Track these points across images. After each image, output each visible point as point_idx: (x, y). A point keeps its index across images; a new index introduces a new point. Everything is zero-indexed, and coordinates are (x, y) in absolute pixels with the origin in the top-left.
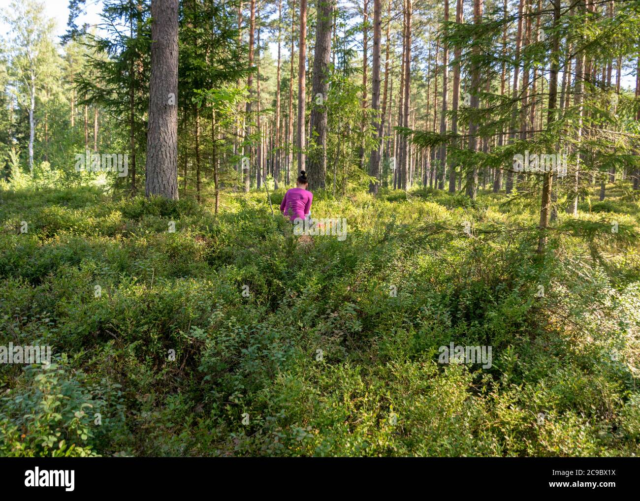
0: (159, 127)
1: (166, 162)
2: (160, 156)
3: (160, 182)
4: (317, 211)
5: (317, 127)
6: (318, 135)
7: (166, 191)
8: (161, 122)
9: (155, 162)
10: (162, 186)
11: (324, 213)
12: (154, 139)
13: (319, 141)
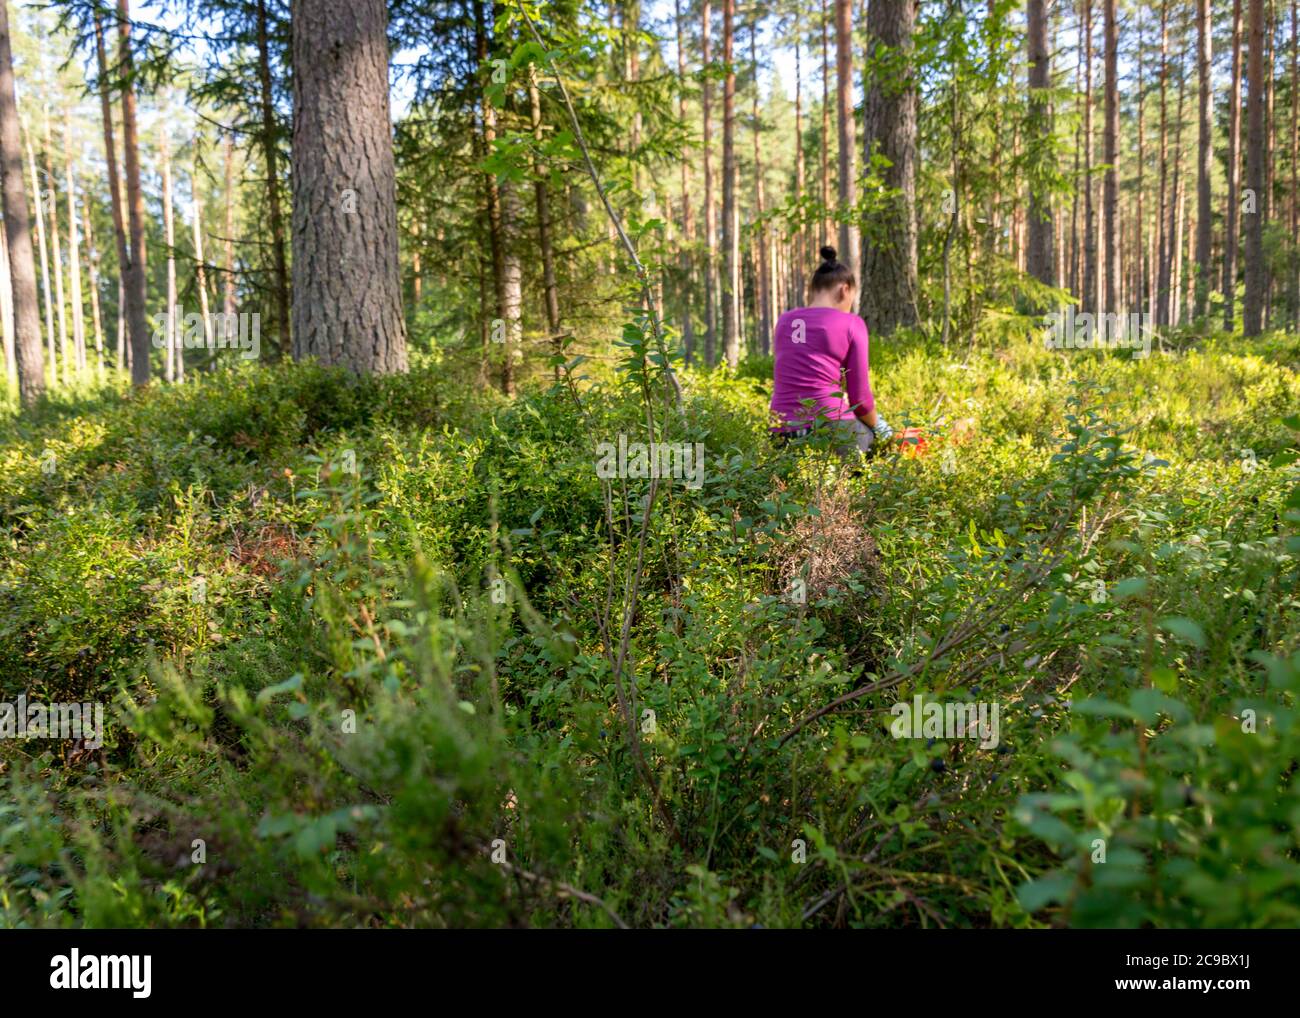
0: (320, 126)
1: (349, 244)
2: (328, 226)
3: (332, 314)
4: (895, 390)
5: (885, 141)
6: (888, 163)
7: (353, 347)
8: (324, 105)
9: (311, 246)
10: (338, 330)
11: (919, 394)
12: (306, 167)
13: (892, 177)
